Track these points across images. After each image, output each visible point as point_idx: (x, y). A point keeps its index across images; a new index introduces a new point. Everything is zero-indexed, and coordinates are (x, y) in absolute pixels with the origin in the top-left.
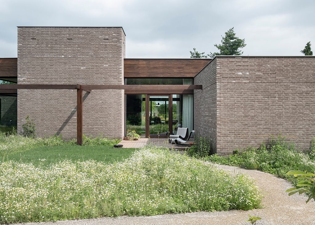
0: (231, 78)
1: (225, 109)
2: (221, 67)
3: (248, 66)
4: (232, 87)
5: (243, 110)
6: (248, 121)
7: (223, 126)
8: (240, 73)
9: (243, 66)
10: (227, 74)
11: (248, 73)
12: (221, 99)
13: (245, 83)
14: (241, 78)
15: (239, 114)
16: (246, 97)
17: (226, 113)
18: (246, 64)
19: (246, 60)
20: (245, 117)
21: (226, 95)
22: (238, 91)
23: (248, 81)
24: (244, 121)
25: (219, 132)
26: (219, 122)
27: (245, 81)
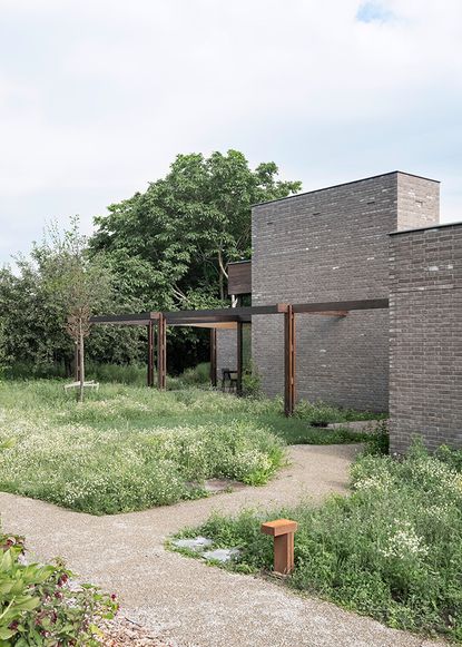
0: (417, 280)
1: (405, 354)
2: (398, 258)
3: (450, 248)
4: (418, 302)
5: (440, 357)
6: (451, 383)
7: (400, 393)
8: (435, 268)
9: (441, 249)
10: (409, 272)
11: (450, 267)
12: (398, 330)
13: (445, 291)
14: (435, 278)
15: (431, 367)
16: (447, 326)
17: (406, 362)
18: (447, 243)
19: (447, 233)
20: (444, 374)
21: (405, 321)
22: (430, 310)
23: (451, 286)
24: (442, 383)
25: (393, 407)
26: (394, 384)
27: (444, 287)
